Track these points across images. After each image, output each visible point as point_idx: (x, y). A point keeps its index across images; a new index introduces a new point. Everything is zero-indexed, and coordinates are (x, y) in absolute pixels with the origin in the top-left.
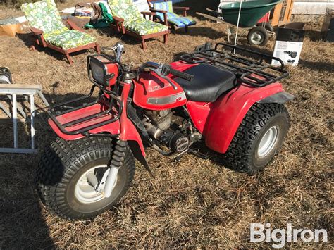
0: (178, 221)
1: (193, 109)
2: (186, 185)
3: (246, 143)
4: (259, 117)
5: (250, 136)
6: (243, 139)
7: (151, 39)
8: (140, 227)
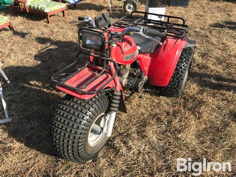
0: (154, 138)
1: (142, 60)
2: (142, 114)
3: (180, 76)
4: (185, 57)
5: (182, 71)
6: (178, 74)
7: (53, 15)
8: (135, 150)
